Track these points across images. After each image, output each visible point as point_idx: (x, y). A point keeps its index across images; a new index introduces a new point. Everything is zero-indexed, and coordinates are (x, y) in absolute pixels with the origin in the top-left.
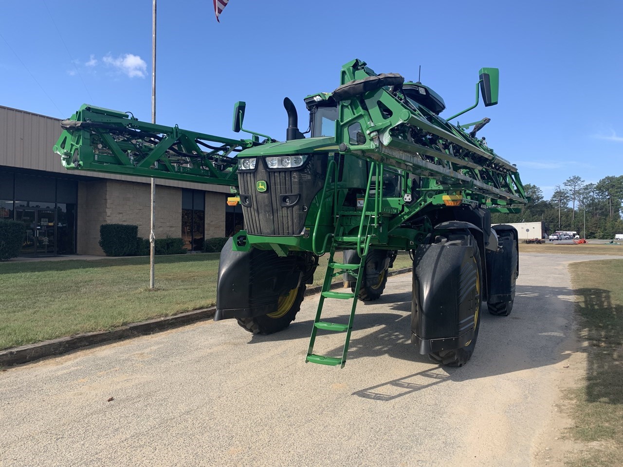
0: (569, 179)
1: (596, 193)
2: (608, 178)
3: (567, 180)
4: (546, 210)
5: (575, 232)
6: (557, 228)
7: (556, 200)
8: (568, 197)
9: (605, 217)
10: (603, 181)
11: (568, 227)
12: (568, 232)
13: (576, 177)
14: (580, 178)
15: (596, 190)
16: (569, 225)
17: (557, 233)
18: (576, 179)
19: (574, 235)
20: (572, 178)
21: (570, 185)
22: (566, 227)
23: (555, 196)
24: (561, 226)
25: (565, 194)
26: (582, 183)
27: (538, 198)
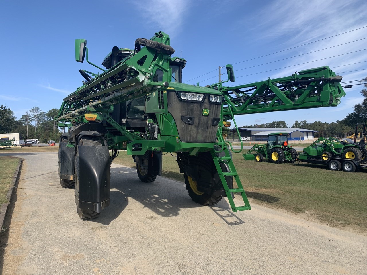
0: (33, 108)
1: (46, 117)
2: (53, 110)
3: (32, 109)
4: (18, 126)
5: (37, 139)
6: (26, 137)
7: (23, 120)
8: (30, 118)
9: (52, 131)
10: (51, 111)
11: (32, 137)
12: (33, 139)
13: (37, 107)
14: (39, 108)
15: (46, 116)
16: (33, 135)
17: (27, 140)
18: (36, 109)
19: (37, 141)
20: (34, 108)
21: (33, 112)
22: (31, 136)
23: (22, 118)
24: (28, 136)
25: (29, 117)
26: (40, 111)
27: (13, 119)
